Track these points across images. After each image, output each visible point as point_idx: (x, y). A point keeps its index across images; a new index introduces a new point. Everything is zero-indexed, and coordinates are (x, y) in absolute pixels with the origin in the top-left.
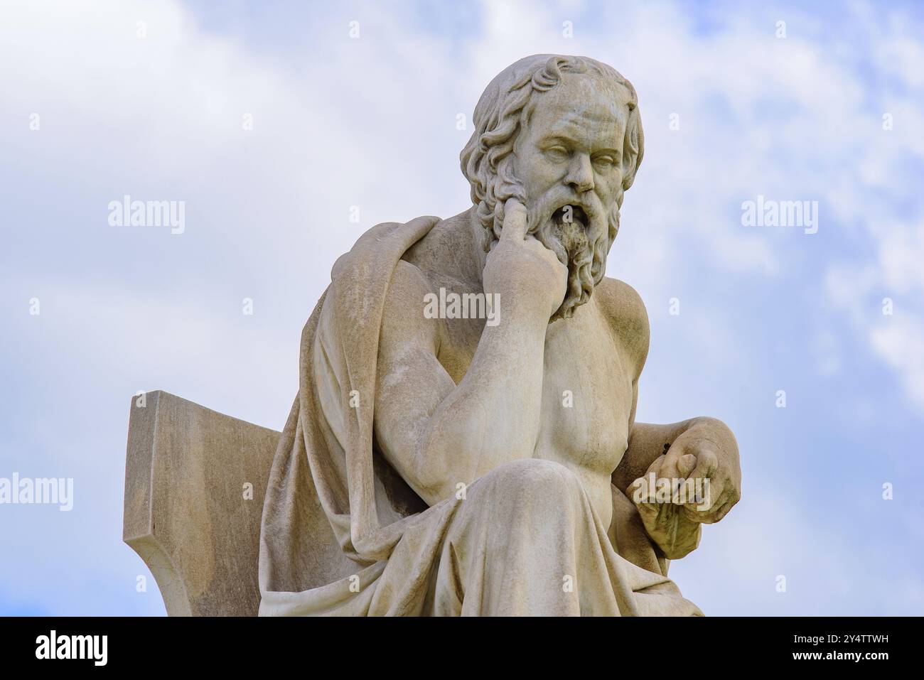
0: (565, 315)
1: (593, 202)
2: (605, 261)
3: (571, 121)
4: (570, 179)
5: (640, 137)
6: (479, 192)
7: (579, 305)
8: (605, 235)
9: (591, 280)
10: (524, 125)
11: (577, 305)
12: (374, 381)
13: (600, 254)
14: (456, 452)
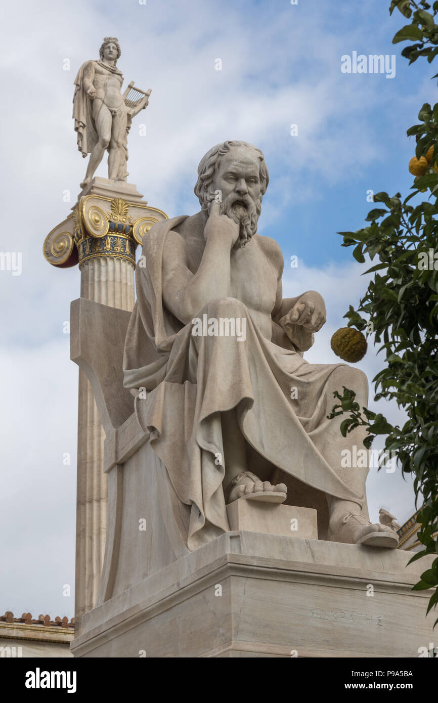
0: (242, 247)
1: (249, 198)
2: (256, 224)
3: (236, 165)
4: (237, 189)
5: (266, 172)
6: (202, 200)
7: (247, 242)
8: (255, 213)
9: (251, 232)
10: (217, 170)
11: (246, 242)
12: (161, 278)
13: (254, 220)
14: (195, 302)
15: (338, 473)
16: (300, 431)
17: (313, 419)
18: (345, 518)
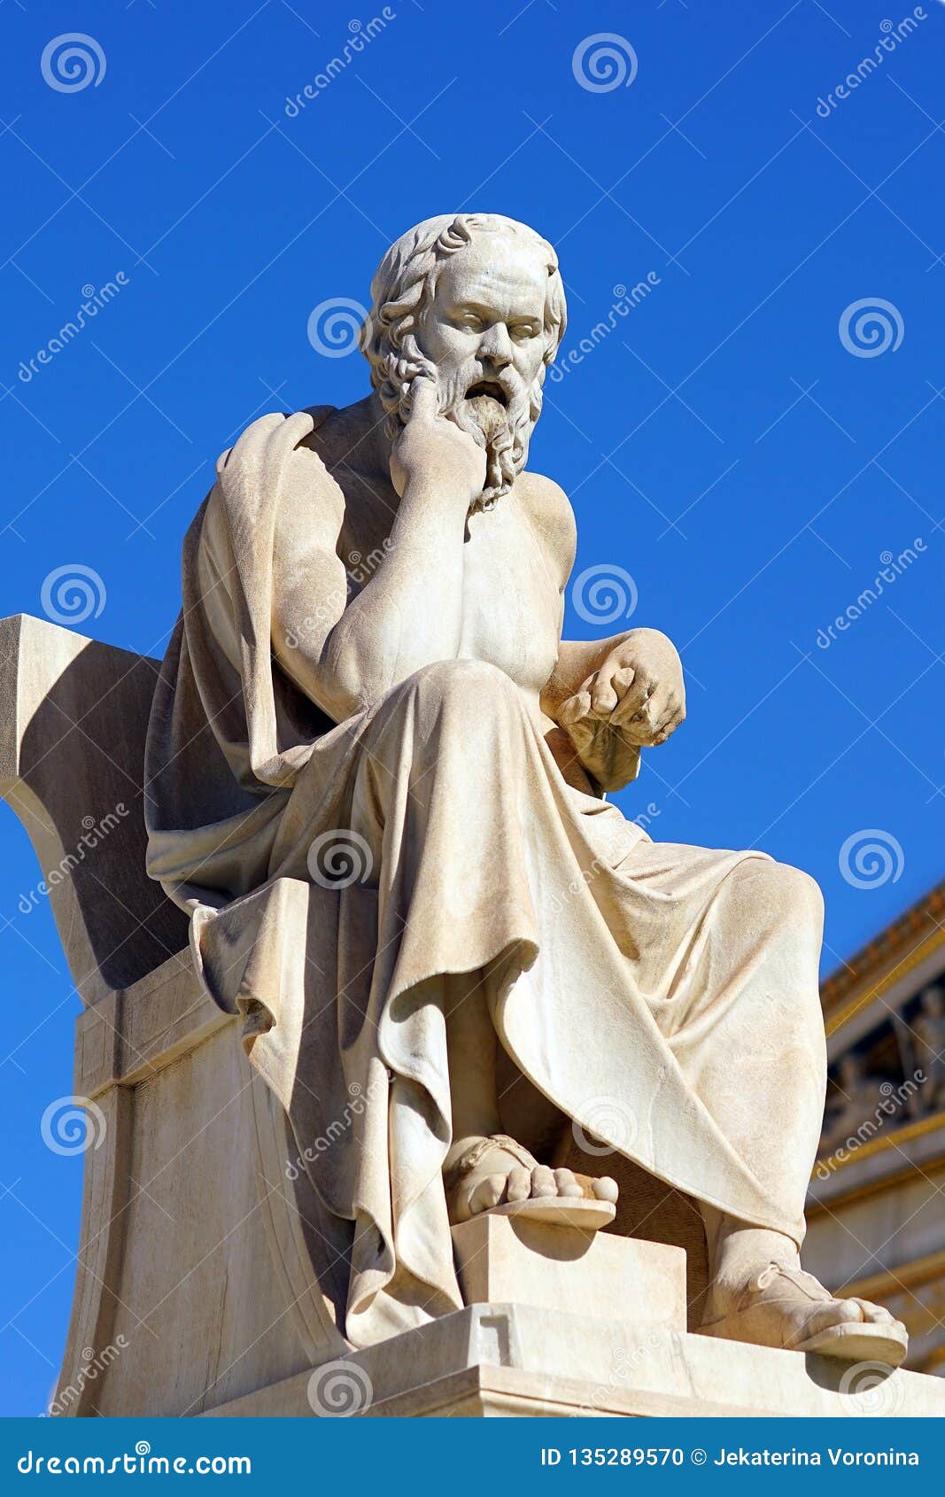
0: (485, 507)
3: (485, 286)
5: (562, 305)
7: (499, 495)
8: (526, 416)
9: (512, 468)
10: (430, 293)
15: (742, 1153)
16: (647, 1035)
17: (677, 1001)
18: (762, 1275)
